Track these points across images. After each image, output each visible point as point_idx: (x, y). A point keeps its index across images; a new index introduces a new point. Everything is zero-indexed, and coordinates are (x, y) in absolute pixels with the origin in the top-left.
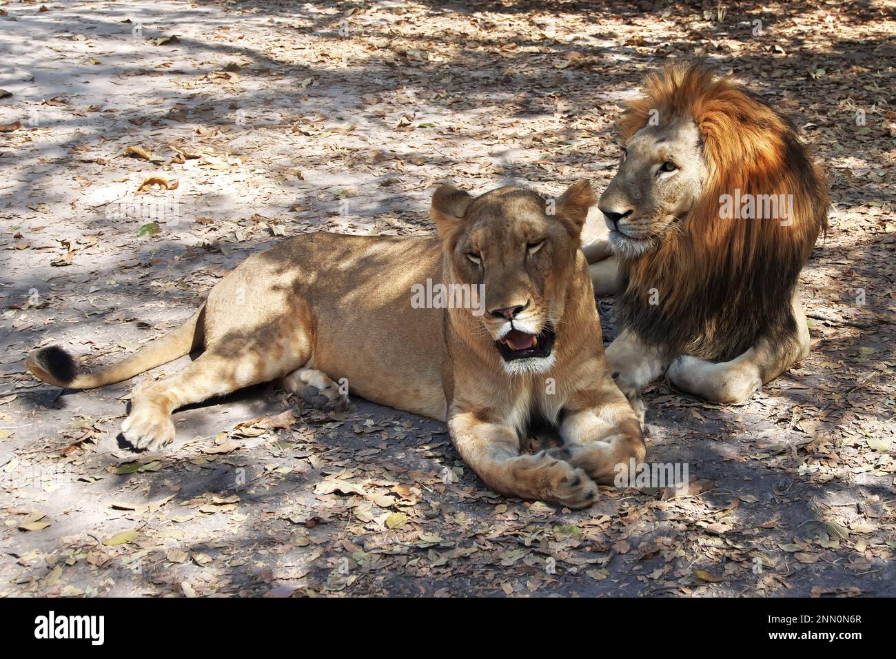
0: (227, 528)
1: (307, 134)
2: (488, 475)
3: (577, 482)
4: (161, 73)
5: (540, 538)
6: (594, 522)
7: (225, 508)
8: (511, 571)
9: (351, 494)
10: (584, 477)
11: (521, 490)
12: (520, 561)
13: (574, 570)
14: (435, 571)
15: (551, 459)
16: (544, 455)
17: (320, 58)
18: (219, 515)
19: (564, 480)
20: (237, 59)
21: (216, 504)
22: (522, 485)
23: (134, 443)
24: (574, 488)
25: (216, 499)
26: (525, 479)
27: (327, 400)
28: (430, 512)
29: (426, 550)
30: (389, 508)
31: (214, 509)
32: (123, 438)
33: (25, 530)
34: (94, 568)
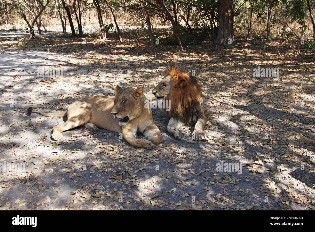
0: (78, 156)
1: (78, 77)
2: (131, 143)
3: (150, 144)
4: (46, 65)
5: (144, 155)
6: (154, 152)
7: (77, 152)
8: (140, 162)
9: (103, 148)
10: (151, 143)
11: (138, 146)
12: (141, 160)
13: (153, 161)
14: (124, 163)
15: (144, 139)
16: (143, 139)
17: (78, 63)
19: (147, 144)
20: (61, 63)
22: (138, 145)
23: (54, 139)
24: (150, 145)
25: (75, 150)
27: (94, 129)
28: (120, 151)
29: (121, 158)
30: (112, 150)
31: (74, 152)
33: (34, 158)
34: (51, 165)
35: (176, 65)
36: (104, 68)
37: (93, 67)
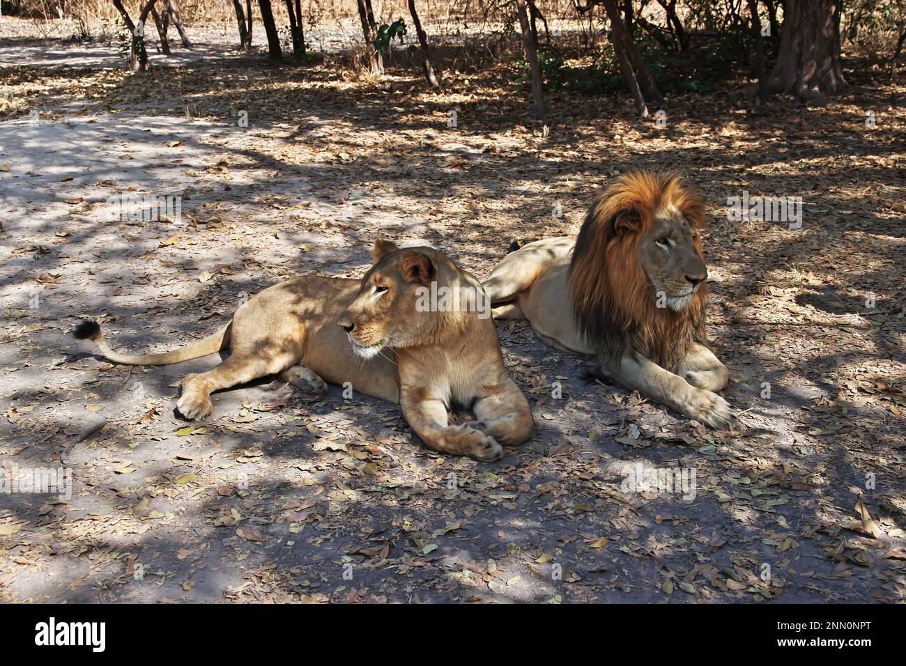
0: (257, 473)
1: (278, 208)
3: (489, 446)
4: (175, 167)
5: (469, 481)
6: (503, 470)
7: (253, 460)
8: (452, 503)
9: (338, 451)
10: (493, 442)
11: (450, 449)
12: (458, 496)
13: (495, 503)
14: (402, 503)
15: (470, 429)
16: (466, 426)
17: (281, 157)
18: (250, 463)
19: (480, 444)
20: (224, 157)
21: (247, 457)
22: (451, 446)
23: (186, 415)
24: (488, 450)
25: (247, 453)
26: (453, 442)
28: (392, 463)
29: (392, 488)
30: (364, 460)
31: (246, 460)
32: (178, 412)
33: (119, 473)
34: (170, 499)
35: (615, 169)
36: (367, 177)
37: (330, 173)
